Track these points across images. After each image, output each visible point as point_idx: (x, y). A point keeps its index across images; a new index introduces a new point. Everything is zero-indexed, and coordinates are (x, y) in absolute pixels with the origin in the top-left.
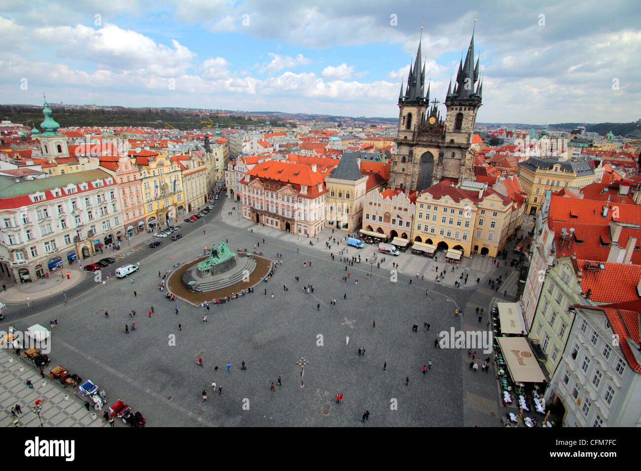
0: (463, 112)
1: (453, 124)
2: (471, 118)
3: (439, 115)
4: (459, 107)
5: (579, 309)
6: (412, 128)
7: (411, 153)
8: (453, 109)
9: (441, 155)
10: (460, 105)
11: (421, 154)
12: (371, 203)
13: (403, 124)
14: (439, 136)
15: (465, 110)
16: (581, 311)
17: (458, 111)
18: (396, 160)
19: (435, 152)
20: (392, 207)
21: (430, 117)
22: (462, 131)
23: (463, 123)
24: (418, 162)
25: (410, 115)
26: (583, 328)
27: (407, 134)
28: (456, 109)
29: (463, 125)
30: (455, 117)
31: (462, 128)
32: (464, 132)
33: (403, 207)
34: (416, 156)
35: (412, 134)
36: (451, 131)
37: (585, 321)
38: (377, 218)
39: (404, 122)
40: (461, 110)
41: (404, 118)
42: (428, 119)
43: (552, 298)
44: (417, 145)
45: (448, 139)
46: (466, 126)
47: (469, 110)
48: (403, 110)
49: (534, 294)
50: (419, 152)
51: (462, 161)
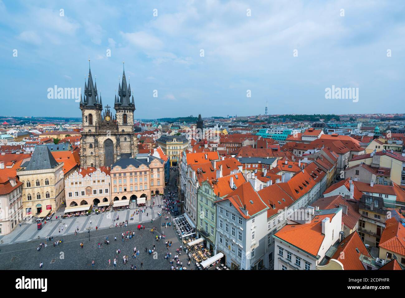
0: (126, 113)
1: (122, 120)
2: (132, 117)
3: (111, 115)
4: (123, 111)
5: (217, 203)
6: (94, 124)
7: (96, 141)
8: (120, 112)
9: (118, 140)
10: (124, 109)
11: (103, 141)
12: (72, 184)
13: (86, 121)
14: (114, 128)
15: (127, 112)
16: (218, 204)
17: (123, 113)
18: (85, 147)
19: (113, 139)
20: (92, 182)
21: (106, 116)
22: (128, 124)
23: (128, 120)
24: (103, 147)
25: (90, 115)
26: (221, 211)
27: (90, 128)
28: (122, 112)
29: (128, 121)
30: (122, 116)
31: (128, 123)
32: (129, 125)
33: (101, 179)
34: (100, 142)
35: (95, 128)
36: (122, 125)
37: (221, 208)
38: (80, 194)
39: (86, 120)
40: (125, 112)
41: (86, 117)
42: (105, 118)
43: (203, 203)
44: (100, 135)
45: (120, 130)
46: (130, 121)
47: (130, 112)
48: (85, 112)
49: (193, 205)
50: (102, 140)
51: (132, 142)
